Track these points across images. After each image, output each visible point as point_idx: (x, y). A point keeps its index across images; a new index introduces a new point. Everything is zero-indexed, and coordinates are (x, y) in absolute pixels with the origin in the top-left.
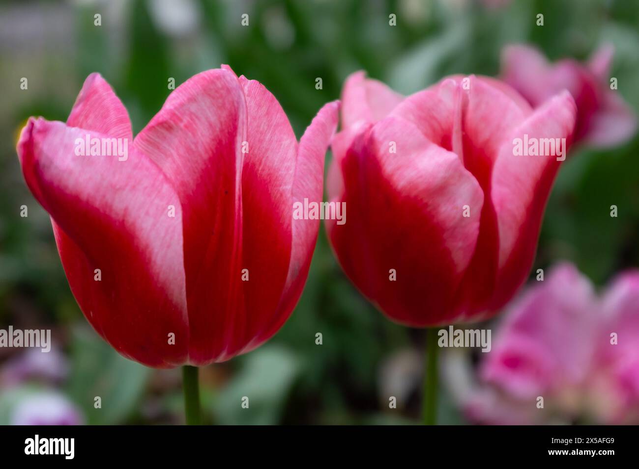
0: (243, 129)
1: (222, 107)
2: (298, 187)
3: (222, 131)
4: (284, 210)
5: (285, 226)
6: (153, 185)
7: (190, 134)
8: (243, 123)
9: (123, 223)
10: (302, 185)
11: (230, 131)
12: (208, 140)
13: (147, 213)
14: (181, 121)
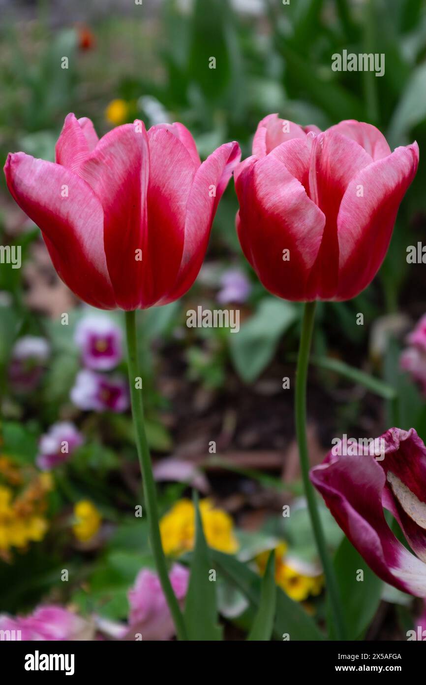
0: (146, 165)
1: (131, 151)
2: (191, 204)
3: (131, 166)
4: (180, 218)
5: (180, 228)
6: (84, 199)
7: (109, 167)
8: (146, 162)
9: (67, 221)
10: (194, 203)
11: (136, 166)
12: (122, 172)
13: (80, 217)
14: (104, 158)
